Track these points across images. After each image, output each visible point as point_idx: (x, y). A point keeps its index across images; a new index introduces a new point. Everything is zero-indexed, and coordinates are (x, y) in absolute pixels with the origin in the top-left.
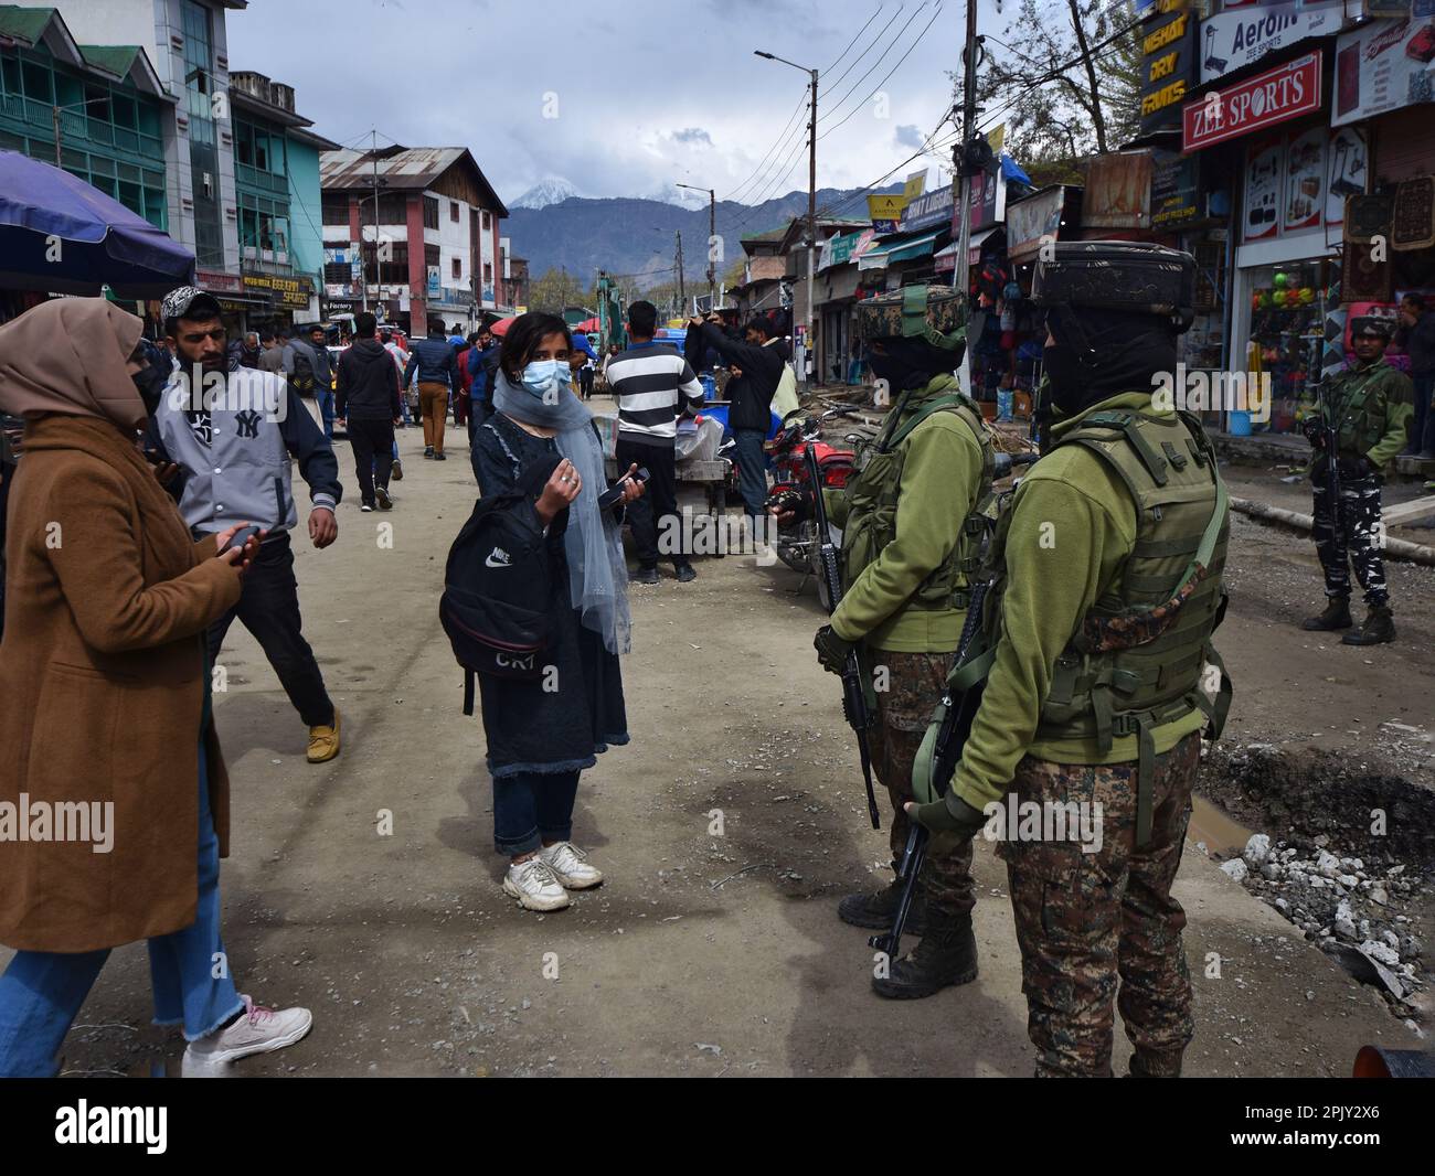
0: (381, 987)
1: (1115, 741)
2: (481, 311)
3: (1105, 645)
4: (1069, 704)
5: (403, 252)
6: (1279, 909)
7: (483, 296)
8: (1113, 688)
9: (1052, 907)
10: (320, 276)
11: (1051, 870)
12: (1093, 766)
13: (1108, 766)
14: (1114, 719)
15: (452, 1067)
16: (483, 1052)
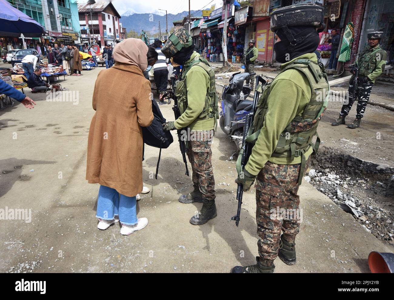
0: (91, 227)
1: (295, 158)
2: (116, 40)
3: (296, 131)
4: (284, 148)
5: (98, 27)
6: (321, 191)
7: (116, 37)
8: (296, 143)
9: (273, 202)
10: (80, 33)
11: (273, 193)
12: (287, 165)
13: (292, 165)
14: (296, 152)
15: (111, 255)
16: (119, 250)
